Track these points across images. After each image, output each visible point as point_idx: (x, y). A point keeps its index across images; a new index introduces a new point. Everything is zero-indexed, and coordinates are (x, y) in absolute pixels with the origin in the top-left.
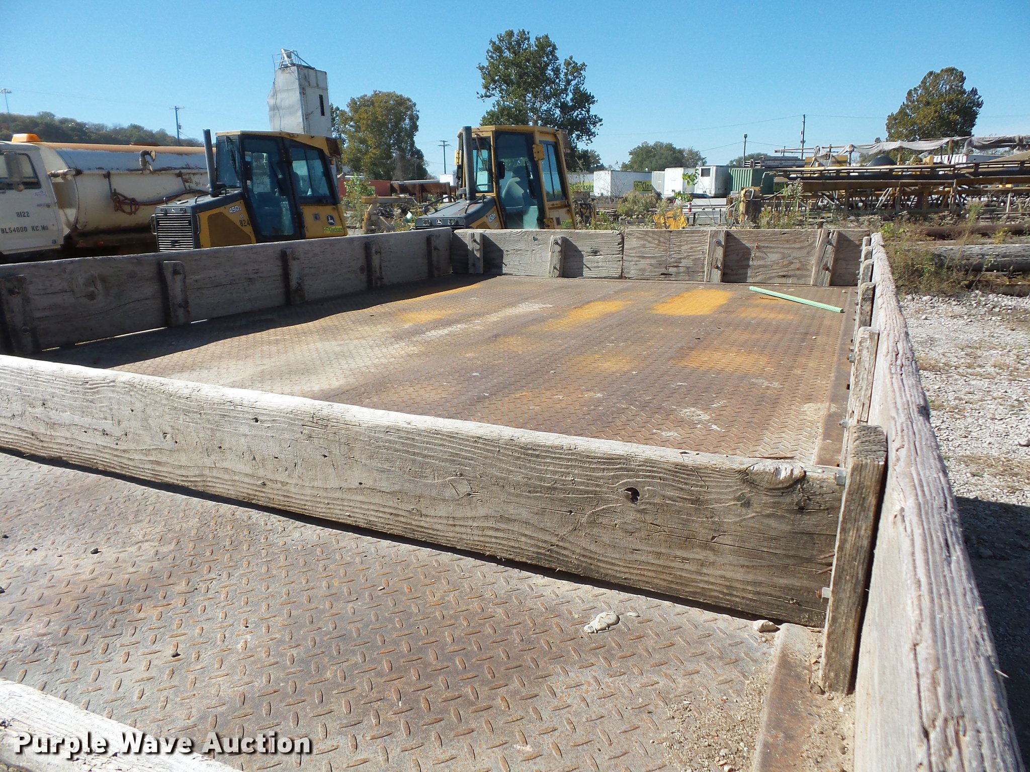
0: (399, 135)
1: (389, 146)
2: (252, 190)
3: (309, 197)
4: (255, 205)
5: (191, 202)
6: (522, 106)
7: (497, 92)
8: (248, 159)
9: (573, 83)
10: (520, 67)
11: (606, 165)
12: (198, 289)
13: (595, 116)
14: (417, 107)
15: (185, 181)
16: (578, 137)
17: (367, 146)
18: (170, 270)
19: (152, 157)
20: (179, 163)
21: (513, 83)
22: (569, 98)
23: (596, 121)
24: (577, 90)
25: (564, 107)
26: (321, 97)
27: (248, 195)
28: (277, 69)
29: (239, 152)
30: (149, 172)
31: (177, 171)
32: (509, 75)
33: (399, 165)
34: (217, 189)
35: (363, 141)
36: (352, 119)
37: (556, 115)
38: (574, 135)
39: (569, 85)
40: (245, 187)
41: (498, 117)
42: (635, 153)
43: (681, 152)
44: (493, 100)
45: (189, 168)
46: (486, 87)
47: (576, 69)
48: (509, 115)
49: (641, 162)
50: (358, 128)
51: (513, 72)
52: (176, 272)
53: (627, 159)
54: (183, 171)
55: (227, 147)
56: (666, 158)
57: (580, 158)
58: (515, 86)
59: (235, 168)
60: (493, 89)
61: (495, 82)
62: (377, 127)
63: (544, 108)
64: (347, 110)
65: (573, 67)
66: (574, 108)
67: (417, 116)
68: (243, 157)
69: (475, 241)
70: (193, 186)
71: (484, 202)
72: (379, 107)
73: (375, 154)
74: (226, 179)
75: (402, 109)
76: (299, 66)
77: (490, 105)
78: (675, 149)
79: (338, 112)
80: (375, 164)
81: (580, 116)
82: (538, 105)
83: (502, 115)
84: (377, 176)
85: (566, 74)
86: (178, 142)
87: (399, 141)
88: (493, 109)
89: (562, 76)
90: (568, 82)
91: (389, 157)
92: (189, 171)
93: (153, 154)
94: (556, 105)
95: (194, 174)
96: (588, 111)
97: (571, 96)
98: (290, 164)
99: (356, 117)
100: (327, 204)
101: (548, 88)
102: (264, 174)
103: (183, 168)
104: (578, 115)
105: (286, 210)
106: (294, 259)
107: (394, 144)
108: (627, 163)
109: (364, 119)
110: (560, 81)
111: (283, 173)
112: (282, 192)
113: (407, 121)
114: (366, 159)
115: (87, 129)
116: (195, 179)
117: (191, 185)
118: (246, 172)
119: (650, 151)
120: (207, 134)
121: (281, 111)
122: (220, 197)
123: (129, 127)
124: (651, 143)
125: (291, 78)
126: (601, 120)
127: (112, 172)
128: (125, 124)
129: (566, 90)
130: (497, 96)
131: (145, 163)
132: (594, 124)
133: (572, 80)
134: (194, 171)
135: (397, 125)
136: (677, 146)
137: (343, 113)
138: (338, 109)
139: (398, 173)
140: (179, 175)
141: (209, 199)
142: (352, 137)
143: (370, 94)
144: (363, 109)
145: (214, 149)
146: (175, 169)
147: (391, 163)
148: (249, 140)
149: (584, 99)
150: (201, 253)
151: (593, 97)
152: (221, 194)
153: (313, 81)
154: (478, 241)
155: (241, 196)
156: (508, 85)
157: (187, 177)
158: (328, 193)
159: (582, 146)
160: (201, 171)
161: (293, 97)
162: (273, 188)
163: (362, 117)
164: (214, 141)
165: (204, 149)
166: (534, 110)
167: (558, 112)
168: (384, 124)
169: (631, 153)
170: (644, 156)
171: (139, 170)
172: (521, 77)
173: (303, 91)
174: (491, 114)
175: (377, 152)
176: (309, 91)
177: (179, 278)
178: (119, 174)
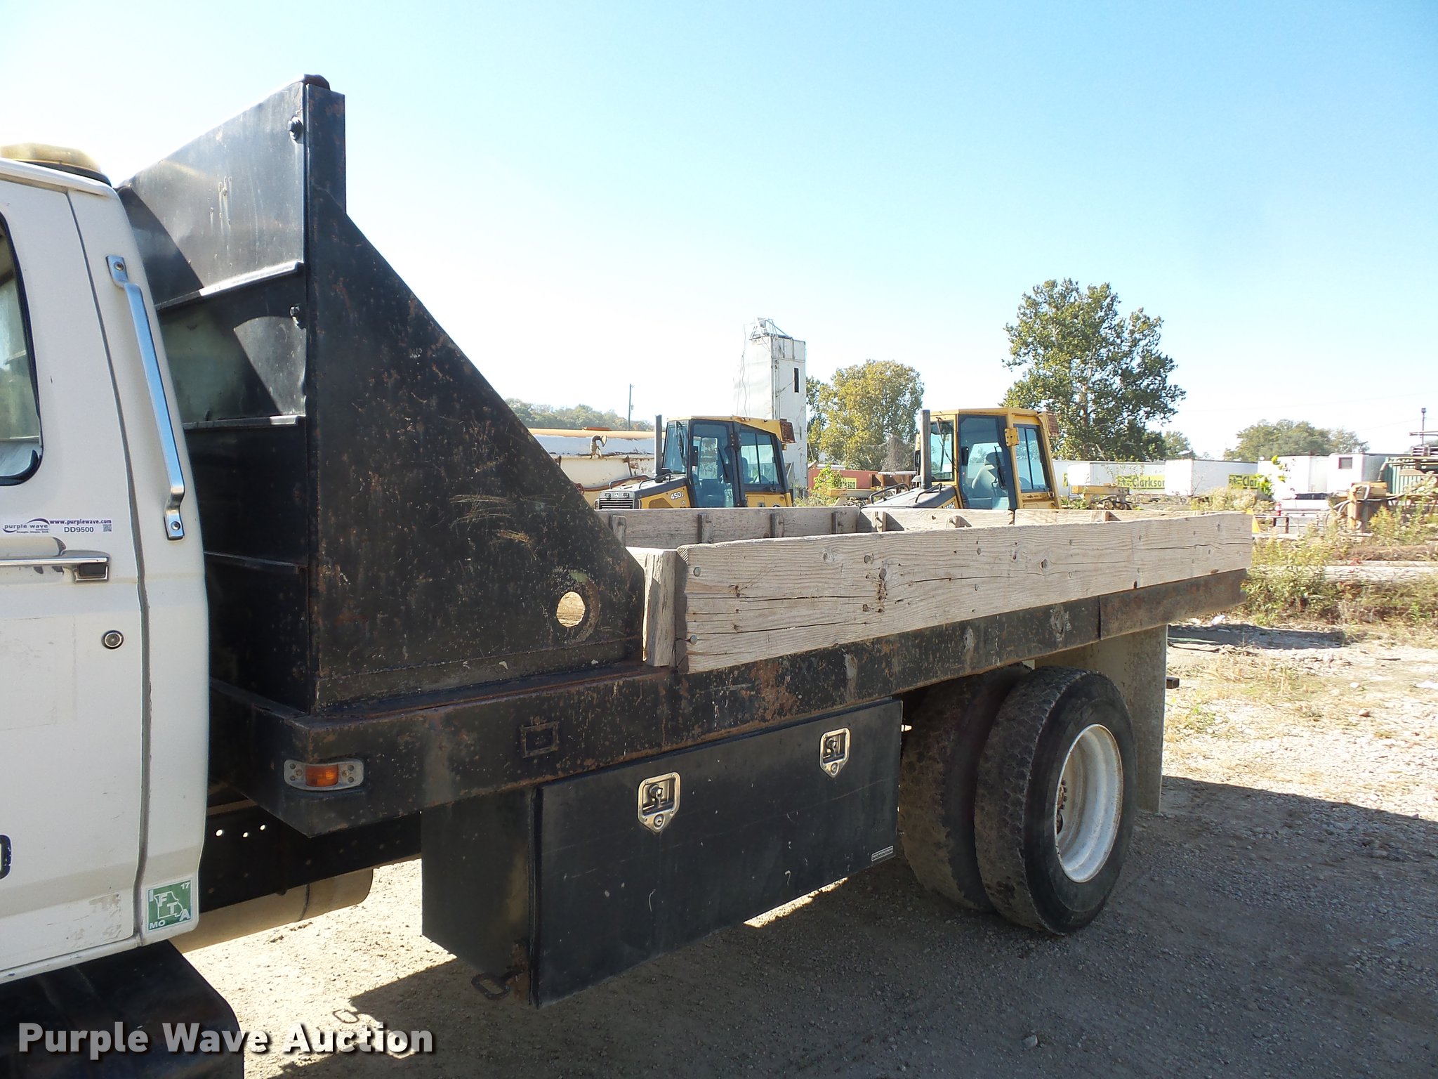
0: (895, 414)
1: (882, 427)
2: (697, 477)
3: (754, 485)
4: (698, 493)
5: (635, 487)
6: (1066, 375)
7: (1030, 359)
8: (696, 443)
9: (1142, 343)
10: (1064, 325)
11: (1198, 453)
12: (633, 538)
13: (1176, 387)
14: (922, 379)
15: (631, 467)
16: (1148, 415)
17: (853, 428)
18: (617, 522)
19: (602, 442)
20: (627, 448)
21: (1052, 345)
22: (1135, 363)
23: (1176, 393)
24: (1146, 353)
25: (1126, 375)
26: (796, 371)
27: (692, 482)
28: (747, 340)
29: (687, 436)
30: (598, 456)
31: (625, 456)
32: (1048, 336)
33: (891, 452)
34: (662, 473)
35: (848, 422)
36: (835, 395)
37: (1114, 387)
38: (1142, 413)
39: (1135, 346)
40: (691, 475)
41: (1029, 390)
42: (1247, 436)
43: (1323, 434)
44: (1025, 367)
45: (637, 454)
46: (1016, 354)
47: (1148, 325)
48: (1045, 387)
49: (1257, 448)
50: (843, 407)
51: (1053, 331)
52: (620, 524)
53: (1234, 444)
54: (630, 456)
55: (675, 432)
56: (1297, 443)
57: (1150, 441)
58: (1055, 350)
59: (682, 454)
60: (1025, 354)
61: (1027, 344)
62: (868, 404)
63: (1097, 376)
64: (831, 383)
65: (1144, 322)
66: (1141, 376)
67: (922, 389)
68: (691, 442)
69: (878, 519)
70: (639, 473)
71: (941, 492)
72: (873, 379)
73: (862, 438)
74: (672, 464)
75: (902, 380)
76: (773, 336)
77: (1020, 374)
78: (1312, 429)
79: (819, 386)
80: (861, 450)
81: (1151, 387)
82: (1088, 373)
83: (1035, 387)
84: (864, 465)
85: (1132, 332)
86: (628, 426)
87: (894, 422)
88: (1023, 379)
89: (1126, 335)
90: (1135, 343)
91: (880, 440)
92: (636, 456)
93: (604, 439)
94: (1115, 373)
95: (641, 460)
96: (1164, 380)
97: (1138, 360)
98: (738, 449)
99: (842, 392)
100: (775, 493)
101: (1103, 351)
102: (712, 460)
103: (631, 453)
104: (1148, 385)
105: (730, 497)
106: (707, 522)
107: (888, 425)
108: (1233, 449)
109: (851, 394)
110: (1122, 341)
111: (730, 460)
112: (727, 479)
113: (908, 396)
114: (851, 444)
115: (532, 410)
116: (642, 464)
117: (637, 471)
118: (693, 458)
119: (1271, 433)
120: (659, 419)
121: (747, 388)
122: (664, 482)
123: (577, 408)
124: (1273, 421)
125: (763, 350)
126: (1183, 393)
127: (562, 457)
128: (572, 405)
129: (1131, 352)
130: (1030, 363)
131: (595, 447)
132: (1173, 397)
133: (1140, 340)
134: (641, 457)
135: (893, 400)
136: (1318, 425)
137: (825, 387)
138: (818, 383)
139: (889, 461)
140: (626, 460)
141: (653, 484)
142: (835, 417)
143: (861, 363)
144: (851, 382)
145: (664, 434)
146: (623, 454)
147: (883, 448)
148: (699, 426)
149: (1158, 365)
150: (640, 512)
151: (1171, 361)
152: (665, 479)
153: (788, 353)
154: (881, 520)
155: (685, 482)
156: (1046, 348)
157: (634, 462)
158: (776, 480)
159: (1153, 425)
160: (649, 456)
161: (764, 371)
162: (719, 475)
163: (849, 392)
164: (664, 425)
165: (654, 434)
166: (1084, 380)
167: (1117, 380)
168: (876, 401)
169: (1239, 436)
170: (1262, 440)
171: (587, 455)
172: (1064, 338)
173: (775, 364)
174: (1021, 386)
175: (866, 435)
176: (782, 364)
177: (622, 527)
178: (569, 459)
